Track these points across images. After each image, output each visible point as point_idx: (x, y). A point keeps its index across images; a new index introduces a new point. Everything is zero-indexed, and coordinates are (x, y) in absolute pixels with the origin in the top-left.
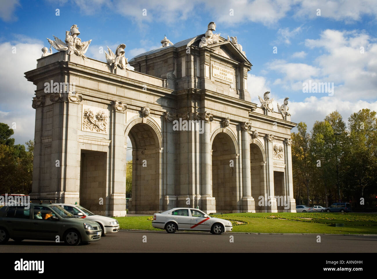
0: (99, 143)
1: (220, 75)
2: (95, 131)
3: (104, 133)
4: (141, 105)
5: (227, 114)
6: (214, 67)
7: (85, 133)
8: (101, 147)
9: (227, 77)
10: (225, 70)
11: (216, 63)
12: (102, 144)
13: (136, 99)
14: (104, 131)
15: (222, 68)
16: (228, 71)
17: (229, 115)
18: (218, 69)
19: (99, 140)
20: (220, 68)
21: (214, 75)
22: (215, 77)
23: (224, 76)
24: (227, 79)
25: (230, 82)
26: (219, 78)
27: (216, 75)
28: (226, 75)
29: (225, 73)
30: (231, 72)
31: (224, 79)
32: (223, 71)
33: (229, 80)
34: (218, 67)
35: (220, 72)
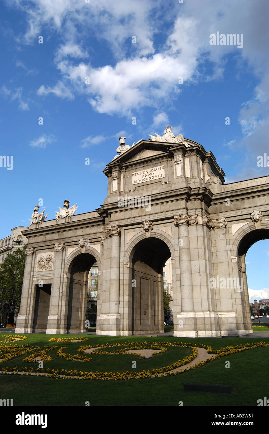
0: (47, 278)
1: (143, 178)
2: (44, 270)
3: (50, 270)
4: (75, 239)
5: (143, 217)
6: (134, 175)
7: (38, 273)
8: (48, 281)
9: (154, 175)
10: (151, 169)
11: (137, 170)
12: (48, 278)
13: (74, 236)
14: (50, 269)
15: (146, 170)
16: (155, 168)
17: (148, 216)
18: (140, 173)
19: (46, 276)
20: (142, 171)
21: (133, 183)
22: (135, 183)
23: (150, 176)
24: (155, 177)
25: (160, 178)
26: (140, 182)
27: (137, 181)
28: (153, 174)
29: (151, 172)
30: (161, 166)
31: (149, 180)
32: (148, 172)
33: (158, 176)
34: (139, 172)
35: (143, 176)
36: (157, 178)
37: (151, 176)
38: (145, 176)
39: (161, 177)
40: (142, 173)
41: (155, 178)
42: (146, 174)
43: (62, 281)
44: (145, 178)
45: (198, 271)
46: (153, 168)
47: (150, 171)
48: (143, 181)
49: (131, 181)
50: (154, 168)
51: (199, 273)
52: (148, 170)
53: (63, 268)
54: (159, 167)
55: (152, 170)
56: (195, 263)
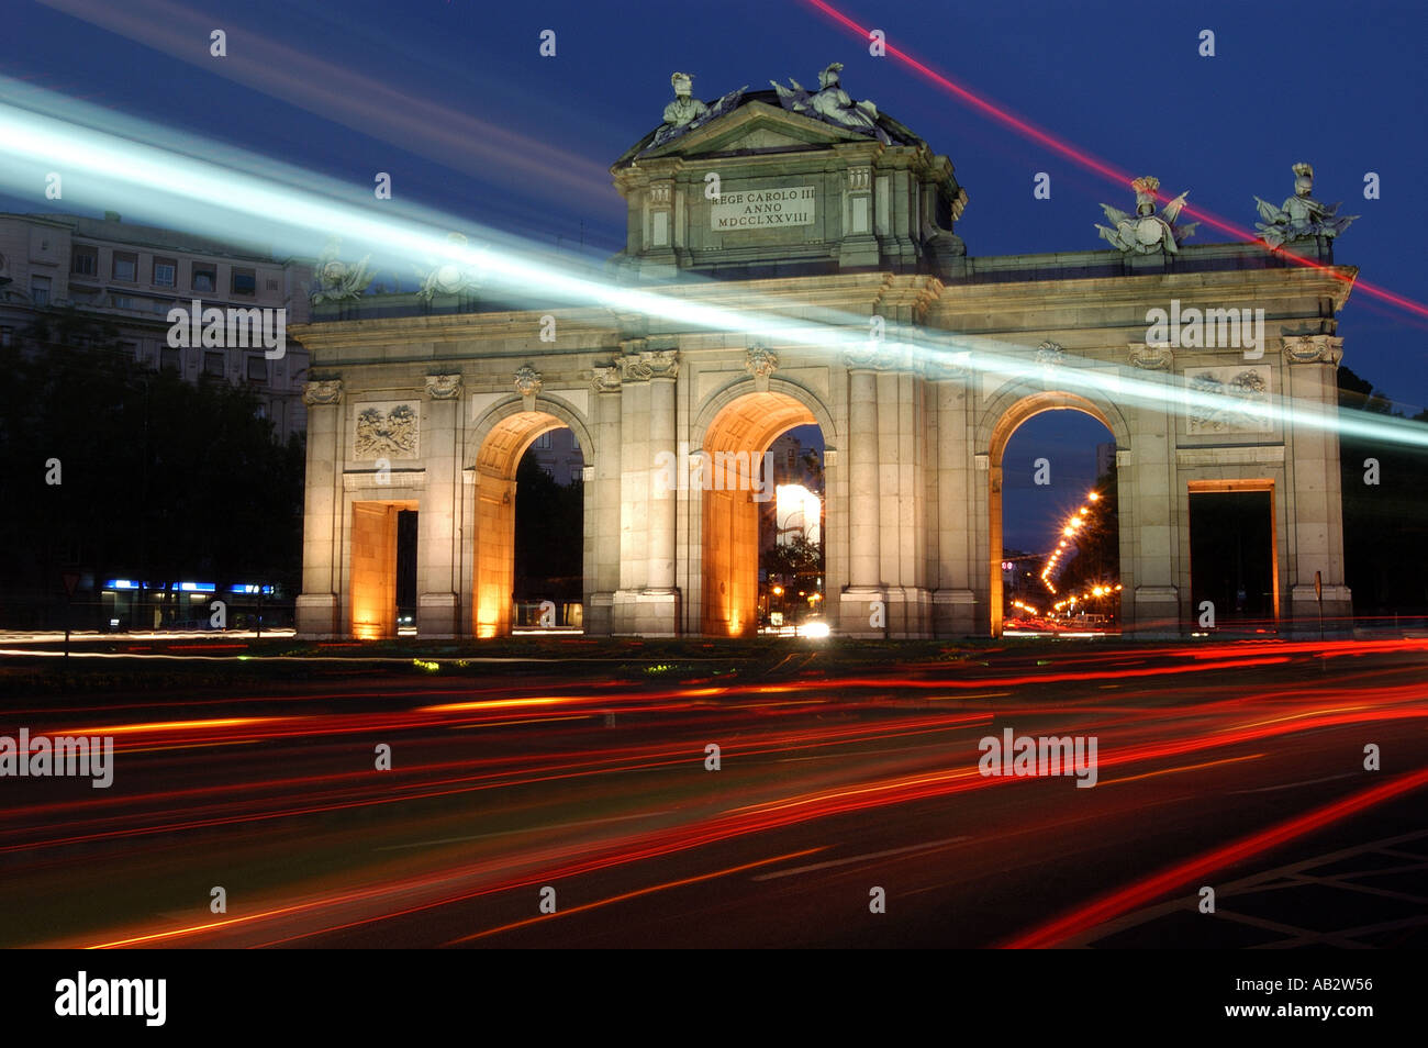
0: (396, 482)
1: (748, 215)
2: (385, 456)
6: (719, 200)
7: (361, 466)
9: (783, 212)
11: (729, 184)
12: (403, 482)
14: (409, 453)
16: (787, 191)
18: (739, 199)
20: (745, 194)
21: (715, 225)
22: (723, 228)
23: (768, 213)
24: (784, 218)
25: (799, 223)
26: (738, 227)
27: (728, 222)
28: (778, 207)
29: (774, 202)
30: (805, 189)
31: (765, 225)
32: (764, 198)
33: (792, 219)
34: (736, 194)
35: (748, 207)
36: (792, 223)
37: (773, 212)
38: (753, 210)
39: (803, 223)
40: (745, 199)
41: (785, 223)
42: (759, 203)
43: (458, 495)
44: (753, 215)
45: (896, 491)
46: (780, 191)
47: (768, 198)
48: (748, 226)
49: (709, 219)
50: (785, 190)
51: (898, 495)
52: (763, 193)
53: (459, 453)
54: (799, 190)
55: (777, 196)
56: (888, 470)
